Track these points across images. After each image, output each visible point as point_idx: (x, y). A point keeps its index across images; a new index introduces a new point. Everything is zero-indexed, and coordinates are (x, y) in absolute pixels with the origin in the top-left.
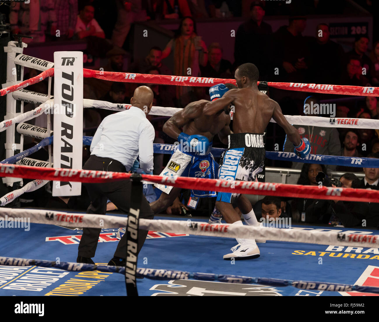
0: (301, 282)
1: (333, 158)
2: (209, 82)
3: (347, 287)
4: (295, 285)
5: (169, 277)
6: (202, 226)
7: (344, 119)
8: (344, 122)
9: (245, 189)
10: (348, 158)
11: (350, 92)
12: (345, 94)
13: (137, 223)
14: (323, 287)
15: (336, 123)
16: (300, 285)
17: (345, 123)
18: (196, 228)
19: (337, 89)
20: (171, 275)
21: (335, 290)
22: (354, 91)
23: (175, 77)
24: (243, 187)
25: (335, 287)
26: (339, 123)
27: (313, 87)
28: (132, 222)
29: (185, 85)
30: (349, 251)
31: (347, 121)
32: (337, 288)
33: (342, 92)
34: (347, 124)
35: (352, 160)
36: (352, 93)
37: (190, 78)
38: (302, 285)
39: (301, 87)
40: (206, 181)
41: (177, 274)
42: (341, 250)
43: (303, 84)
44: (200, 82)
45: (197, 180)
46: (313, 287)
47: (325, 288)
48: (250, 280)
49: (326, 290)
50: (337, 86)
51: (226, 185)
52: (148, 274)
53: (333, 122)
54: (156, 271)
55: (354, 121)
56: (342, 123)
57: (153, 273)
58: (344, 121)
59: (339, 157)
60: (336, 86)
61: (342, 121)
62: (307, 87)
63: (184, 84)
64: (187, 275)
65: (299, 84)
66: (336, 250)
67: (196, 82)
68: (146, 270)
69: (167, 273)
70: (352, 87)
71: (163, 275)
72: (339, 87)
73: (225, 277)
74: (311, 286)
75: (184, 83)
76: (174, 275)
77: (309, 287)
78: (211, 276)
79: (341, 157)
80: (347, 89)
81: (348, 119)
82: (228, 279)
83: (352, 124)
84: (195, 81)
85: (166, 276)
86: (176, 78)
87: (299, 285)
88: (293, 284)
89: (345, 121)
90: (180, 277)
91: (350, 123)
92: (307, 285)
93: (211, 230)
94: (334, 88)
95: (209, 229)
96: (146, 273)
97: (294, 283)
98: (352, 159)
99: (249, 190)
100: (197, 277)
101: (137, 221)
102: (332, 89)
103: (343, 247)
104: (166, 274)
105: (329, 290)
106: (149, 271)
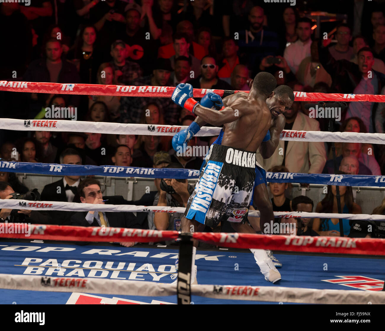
1: (29, 165)
7: (40, 121)
8: (40, 125)
10: (46, 165)
11: (47, 90)
12: (41, 92)
15: (31, 125)
17: (42, 126)
19: (31, 86)
22: (51, 89)
26: (34, 126)
30: (51, 274)
31: (44, 123)
33: (38, 90)
34: (44, 126)
35: (51, 167)
36: (49, 91)
42: (41, 273)
50: (32, 84)
53: (28, 124)
55: (52, 123)
56: (38, 126)
58: (40, 123)
59: (36, 164)
60: (30, 83)
61: (38, 124)
66: (35, 272)
70: (49, 84)
72: (34, 84)
79: (38, 164)
80: (43, 86)
81: (45, 121)
83: (50, 126)
89: (42, 124)
91: (47, 126)
94: (28, 86)
98: (50, 165)
102: (26, 87)
103: (43, 269)
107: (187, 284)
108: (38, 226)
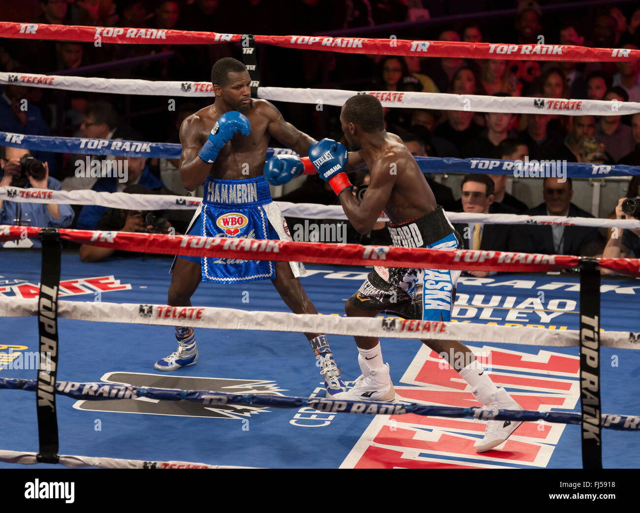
0: (323, 400)
3: (399, 407)
4: (313, 405)
5: (105, 395)
6: (159, 309)
9: (229, 250)
13: (54, 308)
14: (359, 407)
16: (322, 405)
18: (150, 314)
20: (110, 393)
21: (378, 412)
24: (226, 247)
25: (379, 408)
28: (45, 307)
32: (383, 409)
38: (325, 405)
40: (164, 239)
41: (119, 390)
45: (149, 236)
46: (343, 408)
47: (362, 409)
48: (239, 398)
49: (364, 412)
51: (197, 244)
52: (71, 391)
54: (85, 385)
57: (80, 389)
64: (135, 391)
68: (67, 383)
69: (103, 390)
71: (96, 392)
73: (197, 395)
74: (340, 406)
76: (114, 392)
77: (335, 408)
78: (175, 393)
85: (101, 394)
87: (320, 405)
88: (309, 404)
90: (124, 395)
92: (333, 404)
93: (174, 316)
95: (171, 314)
96: (67, 390)
97: (310, 402)
99: (236, 252)
100: (152, 394)
101: (54, 304)
104: (101, 390)
105: (370, 413)
106: (73, 386)
107: (594, 332)
108: (377, 248)
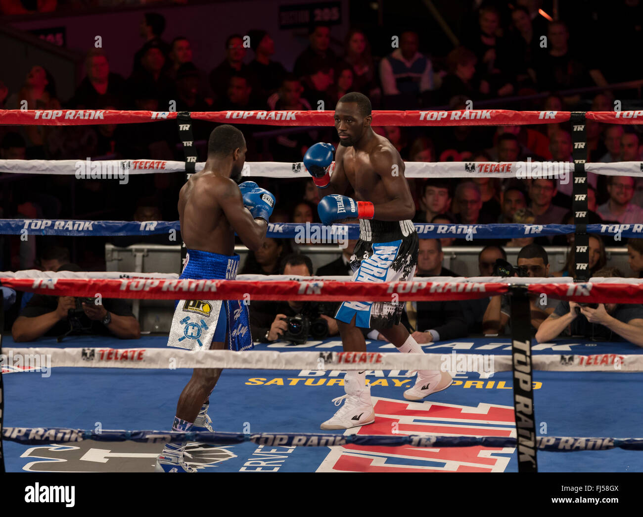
0: (265, 435)
2: (96, 118)
3: (339, 438)
4: (255, 440)
5: (51, 439)
6: (101, 352)
14: (300, 440)
16: (264, 439)
18: (92, 357)
19: (301, 118)
20: (56, 436)
21: (319, 444)
22: (328, 120)
23: (42, 111)
24: (164, 288)
25: (319, 440)
27: (263, 117)
29: (59, 124)
32: (323, 441)
33: (310, 122)
36: (326, 123)
37: (66, 112)
38: (267, 439)
39: (245, 117)
40: (104, 283)
41: (65, 434)
43: (247, 112)
44: (82, 118)
46: (285, 442)
47: (303, 441)
48: (182, 436)
49: (305, 444)
51: (136, 287)
52: (17, 436)
54: (31, 430)
57: (27, 434)
62: (254, 117)
63: (55, 123)
64: (80, 434)
65: (241, 113)
67: (75, 118)
68: (14, 429)
69: (49, 434)
71: (42, 436)
73: (142, 434)
74: (281, 439)
75: (56, 121)
76: (60, 435)
77: (277, 442)
78: (120, 434)
80: (318, 116)
82: (147, 436)
84: (74, 116)
85: (47, 438)
86: (42, 113)
87: (261, 439)
88: (251, 439)
90: (70, 438)
92: (275, 438)
93: (116, 358)
94: (296, 116)
95: (113, 356)
96: (14, 435)
97: (252, 437)
99: (174, 292)
100: (97, 436)
102: (294, 118)
104: (47, 434)
105: (310, 445)
106: (19, 431)
108: (311, 284)
